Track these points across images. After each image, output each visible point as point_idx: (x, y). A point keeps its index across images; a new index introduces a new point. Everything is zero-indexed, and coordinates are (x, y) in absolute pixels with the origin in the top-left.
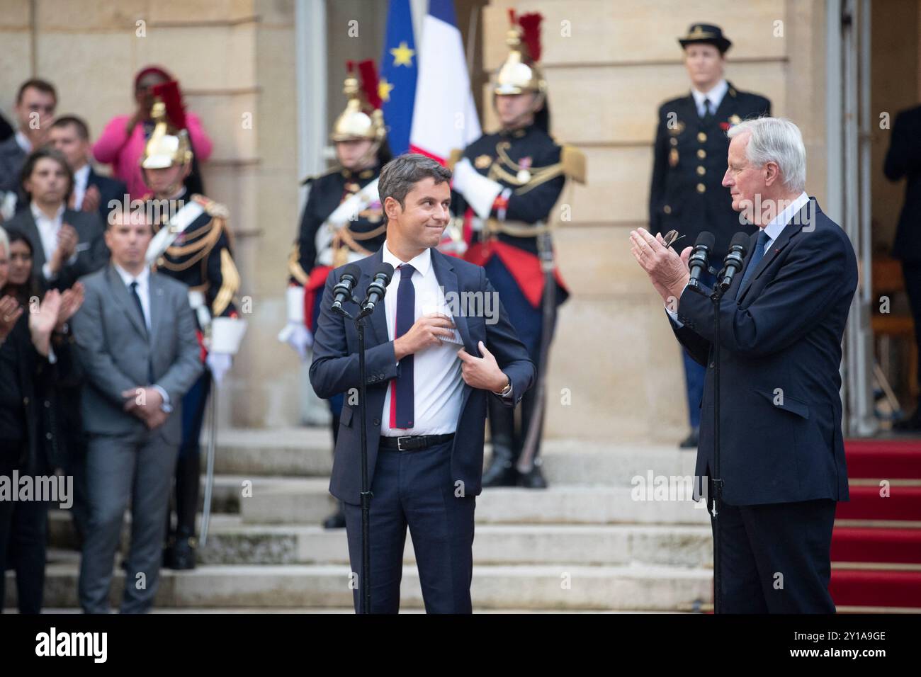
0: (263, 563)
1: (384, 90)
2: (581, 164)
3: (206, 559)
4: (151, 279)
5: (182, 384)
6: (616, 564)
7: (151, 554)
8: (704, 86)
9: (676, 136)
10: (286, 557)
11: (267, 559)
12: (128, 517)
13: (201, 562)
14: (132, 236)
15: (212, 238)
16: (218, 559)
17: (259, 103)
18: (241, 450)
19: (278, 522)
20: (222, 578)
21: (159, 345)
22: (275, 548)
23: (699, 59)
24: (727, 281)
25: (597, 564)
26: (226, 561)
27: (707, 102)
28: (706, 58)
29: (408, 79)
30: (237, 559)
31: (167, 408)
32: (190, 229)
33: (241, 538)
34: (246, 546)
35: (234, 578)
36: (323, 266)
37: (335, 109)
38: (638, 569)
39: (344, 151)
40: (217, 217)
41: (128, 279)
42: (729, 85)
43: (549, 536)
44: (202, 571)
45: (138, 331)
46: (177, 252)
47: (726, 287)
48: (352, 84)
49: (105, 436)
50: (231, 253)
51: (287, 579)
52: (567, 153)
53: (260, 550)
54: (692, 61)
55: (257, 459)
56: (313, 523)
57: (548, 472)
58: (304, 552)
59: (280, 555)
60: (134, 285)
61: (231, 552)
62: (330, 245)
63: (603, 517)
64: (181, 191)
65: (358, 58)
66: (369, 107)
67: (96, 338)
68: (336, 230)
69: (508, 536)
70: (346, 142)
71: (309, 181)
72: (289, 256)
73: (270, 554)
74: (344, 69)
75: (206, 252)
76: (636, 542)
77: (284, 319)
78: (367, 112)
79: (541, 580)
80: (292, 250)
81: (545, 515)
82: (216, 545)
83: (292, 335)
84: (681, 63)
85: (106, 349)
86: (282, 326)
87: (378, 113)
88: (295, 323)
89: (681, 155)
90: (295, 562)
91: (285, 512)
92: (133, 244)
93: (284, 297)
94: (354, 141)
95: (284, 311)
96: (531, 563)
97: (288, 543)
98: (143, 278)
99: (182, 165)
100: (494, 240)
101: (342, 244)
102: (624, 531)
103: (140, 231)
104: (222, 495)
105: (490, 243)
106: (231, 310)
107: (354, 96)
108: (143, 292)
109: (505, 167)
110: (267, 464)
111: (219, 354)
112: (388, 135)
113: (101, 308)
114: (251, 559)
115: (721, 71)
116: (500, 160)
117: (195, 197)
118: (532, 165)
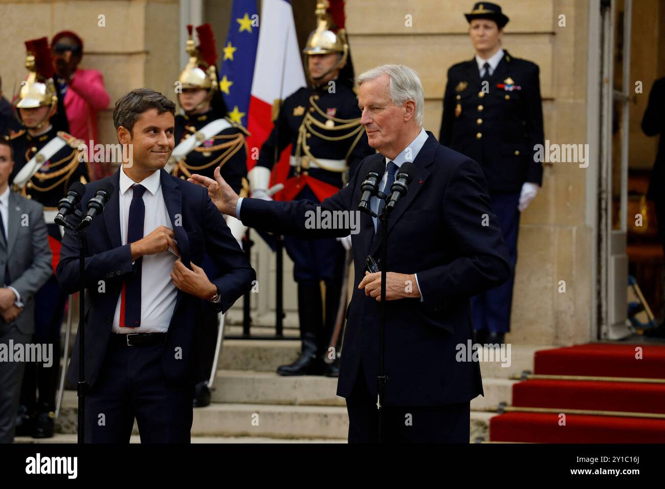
1: (229, 52)
4: (11, 199)
8: (484, 52)
9: (460, 93)
15: (72, 166)
23: (481, 31)
27: (487, 66)
28: (486, 30)
29: (249, 42)
32: (53, 160)
40: (77, 149)
42: (505, 52)
46: (43, 176)
54: (474, 33)
64: (48, 127)
66: (206, 64)
68: (177, 163)
70: (186, 90)
75: (67, 177)
78: (203, 68)
87: (212, 69)
89: (463, 108)
94: (193, 90)
98: (3, 198)
99: (50, 105)
100: (306, 173)
105: (302, 178)
107: (193, 54)
108: (3, 209)
109: (316, 115)
115: (499, 42)
116: (312, 110)
117: (60, 133)
118: (337, 115)
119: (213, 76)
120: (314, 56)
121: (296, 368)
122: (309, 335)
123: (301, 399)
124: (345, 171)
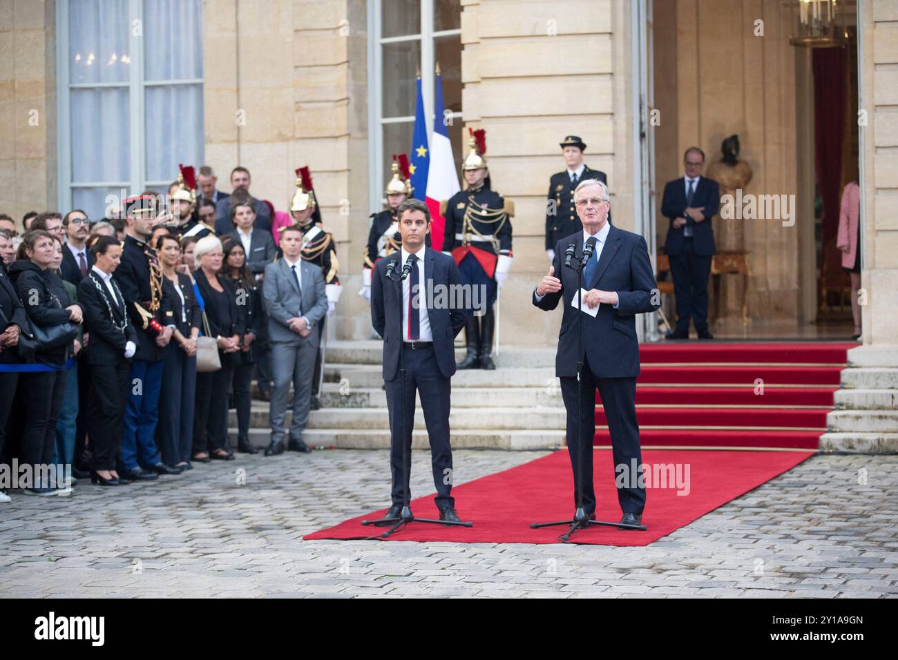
0: (352, 407)
1: (412, 169)
2: (512, 206)
3: (324, 405)
4: (302, 264)
5: (317, 316)
6: (530, 407)
7: (305, 401)
8: (572, 167)
9: (560, 192)
10: (363, 404)
11: (354, 405)
12: (292, 384)
13: (322, 407)
14: (293, 242)
15: (325, 244)
16: (330, 404)
17: (349, 177)
18: (341, 351)
19: (360, 387)
20: (332, 414)
21: (307, 297)
22: (359, 400)
23: (570, 153)
24: (584, 262)
25: (521, 407)
26: (334, 406)
27: (575, 175)
28: (573, 153)
29: (424, 164)
30: (340, 405)
31: (309, 328)
32: (313, 240)
33: (341, 395)
34: (344, 398)
35: (338, 414)
36: (380, 257)
37: (387, 179)
38: (540, 409)
39: (392, 200)
40: (328, 233)
41: (290, 264)
42: (585, 166)
43: (496, 393)
44: (322, 410)
45: (295, 290)
46: (308, 251)
47: (584, 265)
48: (395, 166)
49: (281, 342)
50: (335, 252)
51: (364, 415)
52: (506, 200)
53: (351, 400)
54: (567, 154)
55: (349, 355)
56: (378, 387)
57: (495, 362)
58: (372, 402)
59: (361, 403)
60: (294, 267)
61: (337, 401)
62: (384, 247)
63: (524, 385)
64: (310, 221)
65: (398, 153)
66: (404, 178)
67: (274, 295)
68: (389, 239)
69: (475, 393)
70: (392, 195)
71: (373, 215)
72: (364, 253)
73: (356, 402)
74: (391, 158)
75: (323, 250)
76: (539, 396)
78: (401, 180)
79: (492, 415)
81: (494, 383)
82: (329, 398)
83: (365, 292)
84: (562, 155)
85: (279, 300)
86: (361, 289)
87: (409, 181)
88: (367, 286)
89: (561, 202)
90: (369, 406)
91: (363, 381)
92: (293, 245)
93: (361, 274)
94: (397, 194)
95: (362, 281)
96: (487, 407)
97: (365, 397)
98: (298, 263)
99: (311, 208)
100: (469, 244)
101: (391, 246)
102: (533, 390)
103: (297, 240)
104: (332, 373)
105: (467, 247)
106: (335, 280)
107: (396, 172)
108: (298, 271)
109: (474, 207)
110: (354, 358)
111: (331, 302)
112: (413, 192)
113: (276, 280)
114: (346, 405)
115: (581, 160)
116: (471, 205)
117: (317, 224)
118: (488, 207)
119: (409, 185)
120: (469, 171)
121: (464, 365)
122: (471, 344)
123: (469, 384)
124: (495, 242)
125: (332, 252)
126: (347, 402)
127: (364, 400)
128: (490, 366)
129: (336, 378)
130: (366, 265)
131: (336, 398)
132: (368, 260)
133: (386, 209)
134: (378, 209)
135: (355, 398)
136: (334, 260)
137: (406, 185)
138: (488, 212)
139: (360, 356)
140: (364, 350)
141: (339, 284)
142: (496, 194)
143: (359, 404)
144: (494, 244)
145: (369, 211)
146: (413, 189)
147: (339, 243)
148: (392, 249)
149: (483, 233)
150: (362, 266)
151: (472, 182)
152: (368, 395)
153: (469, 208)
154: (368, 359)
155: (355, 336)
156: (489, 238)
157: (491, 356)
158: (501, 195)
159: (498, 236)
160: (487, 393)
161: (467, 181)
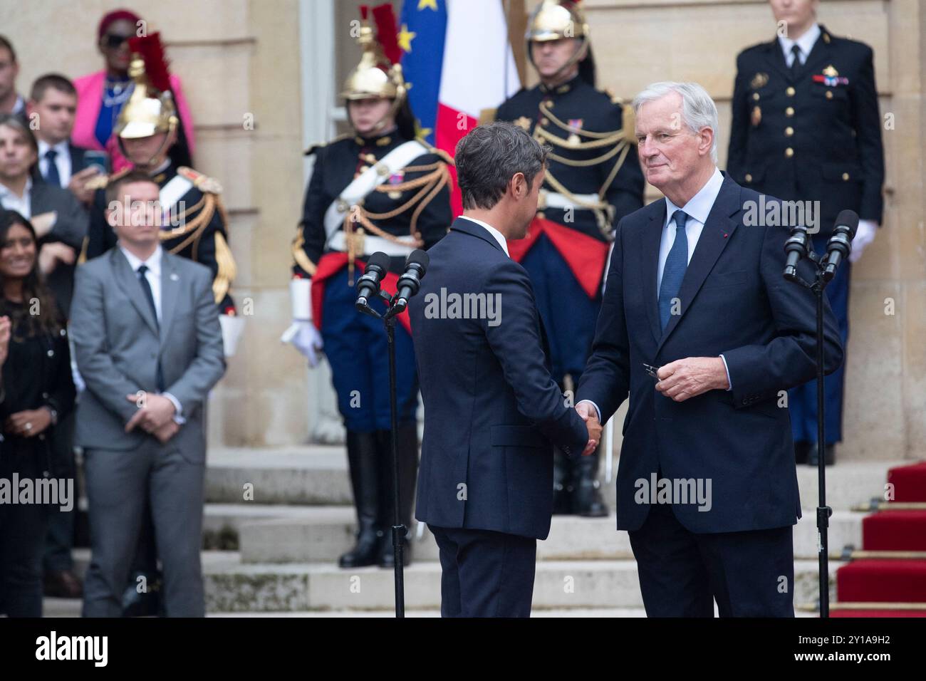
4: (164, 264)
5: (200, 391)
8: (792, 29)
9: (759, 90)
10: (294, 602)
11: (271, 605)
15: (203, 218)
17: (253, 56)
19: (285, 561)
21: (173, 340)
22: (282, 591)
26: (223, 607)
27: (796, 49)
30: (237, 606)
31: (179, 419)
33: (240, 579)
34: (246, 589)
36: (333, 251)
39: (357, 114)
40: (209, 193)
41: (135, 262)
42: (822, 29)
43: (611, 574)
45: (146, 324)
46: (162, 235)
47: (830, 276)
48: (365, 33)
53: (264, 593)
54: (777, 1)
56: (327, 561)
57: (607, 498)
58: (315, 595)
59: (288, 600)
60: (143, 269)
61: (230, 595)
64: (166, 163)
67: (97, 335)
69: (562, 574)
70: (359, 102)
71: (314, 150)
72: (294, 241)
73: (275, 599)
77: (288, 316)
80: (296, 232)
83: (298, 335)
85: (107, 346)
87: (397, 68)
88: (301, 320)
89: (763, 113)
90: (306, 607)
91: (294, 546)
97: (297, 585)
98: (154, 262)
101: (356, 226)
104: (217, 528)
105: (538, 222)
106: (227, 305)
107: (369, 48)
108: (154, 278)
109: (552, 129)
110: (270, 489)
113: (103, 298)
114: (253, 604)
115: (812, 14)
116: (545, 122)
117: (183, 170)
118: (585, 128)
119: (398, 78)
120: (543, 43)
124: (605, 212)
125: (219, 239)
126: (254, 599)
127: (295, 593)
128: (595, 507)
129: (227, 540)
130: (298, 271)
131: (228, 588)
132: (302, 258)
133: (344, 136)
134: (324, 135)
135: (273, 589)
136: (223, 256)
137: (390, 78)
138: (584, 139)
139: (284, 486)
140: (294, 472)
141: (236, 314)
142: (606, 96)
143: (283, 604)
144: (601, 217)
145: (300, 137)
146: (409, 86)
147: (234, 213)
148: (360, 231)
149: (575, 189)
150: (289, 272)
151: (548, 71)
152: (305, 579)
153: (539, 130)
154: (303, 494)
155: (271, 436)
156: (591, 201)
157: (596, 484)
158: (617, 99)
159: (609, 197)
160: (590, 574)
161: (537, 67)
